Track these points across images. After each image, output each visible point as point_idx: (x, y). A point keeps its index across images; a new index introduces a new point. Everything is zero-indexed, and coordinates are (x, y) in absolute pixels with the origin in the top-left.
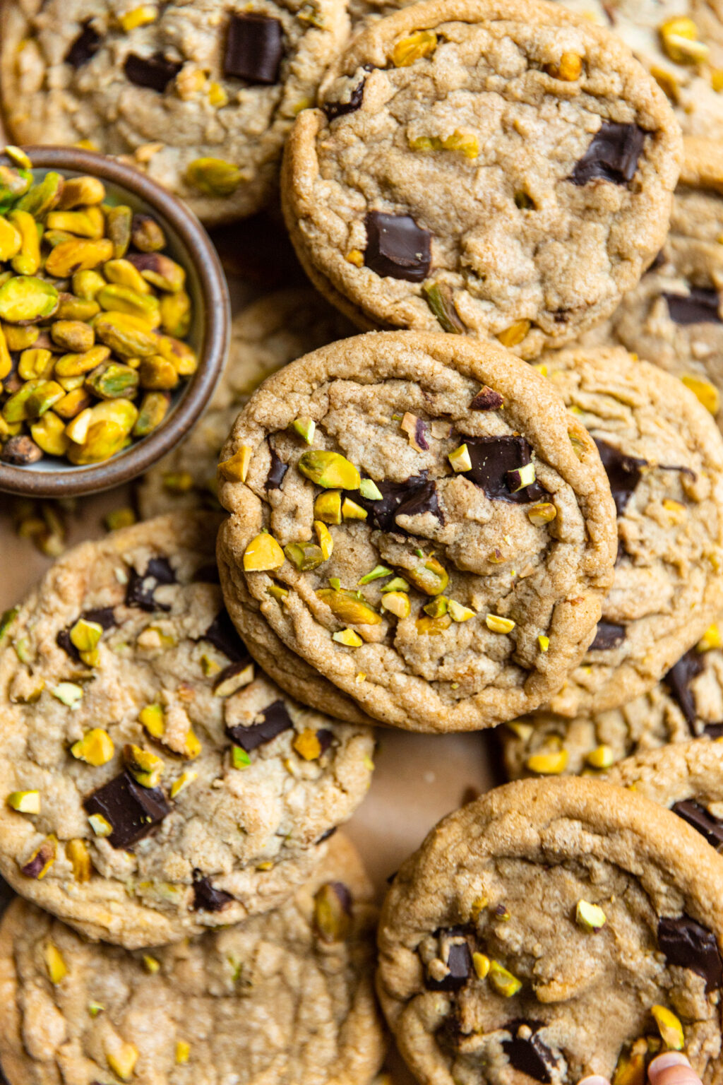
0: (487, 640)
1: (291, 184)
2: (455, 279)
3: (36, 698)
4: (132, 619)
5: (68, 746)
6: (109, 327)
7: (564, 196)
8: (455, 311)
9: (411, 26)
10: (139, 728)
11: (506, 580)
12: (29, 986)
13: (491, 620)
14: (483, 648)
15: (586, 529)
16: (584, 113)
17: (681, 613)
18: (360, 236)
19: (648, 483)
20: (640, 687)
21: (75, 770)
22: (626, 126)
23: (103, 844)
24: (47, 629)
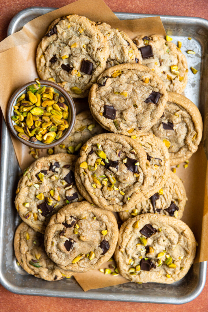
0: (119, 195)
1: (90, 98)
2: (120, 120)
3: (31, 186)
4: (50, 173)
5: (36, 196)
6: (53, 118)
7: (143, 105)
8: (119, 126)
9: (117, 70)
10: (49, 194)
11: (126, 185)
12: (22, 240)
13: (121, 192)
14: (118, 196)
15: (143, 181)
16: (149, 89)
17: (155, 187)
18: (102, 110)
19: (152, 161)
20: (145, 199)
21: (36, 200)
22: (157, 92)
23: (40, 215)
24: (34, 173)
